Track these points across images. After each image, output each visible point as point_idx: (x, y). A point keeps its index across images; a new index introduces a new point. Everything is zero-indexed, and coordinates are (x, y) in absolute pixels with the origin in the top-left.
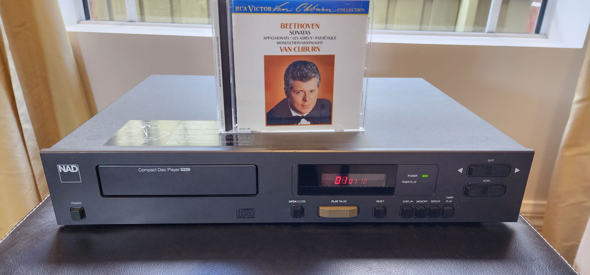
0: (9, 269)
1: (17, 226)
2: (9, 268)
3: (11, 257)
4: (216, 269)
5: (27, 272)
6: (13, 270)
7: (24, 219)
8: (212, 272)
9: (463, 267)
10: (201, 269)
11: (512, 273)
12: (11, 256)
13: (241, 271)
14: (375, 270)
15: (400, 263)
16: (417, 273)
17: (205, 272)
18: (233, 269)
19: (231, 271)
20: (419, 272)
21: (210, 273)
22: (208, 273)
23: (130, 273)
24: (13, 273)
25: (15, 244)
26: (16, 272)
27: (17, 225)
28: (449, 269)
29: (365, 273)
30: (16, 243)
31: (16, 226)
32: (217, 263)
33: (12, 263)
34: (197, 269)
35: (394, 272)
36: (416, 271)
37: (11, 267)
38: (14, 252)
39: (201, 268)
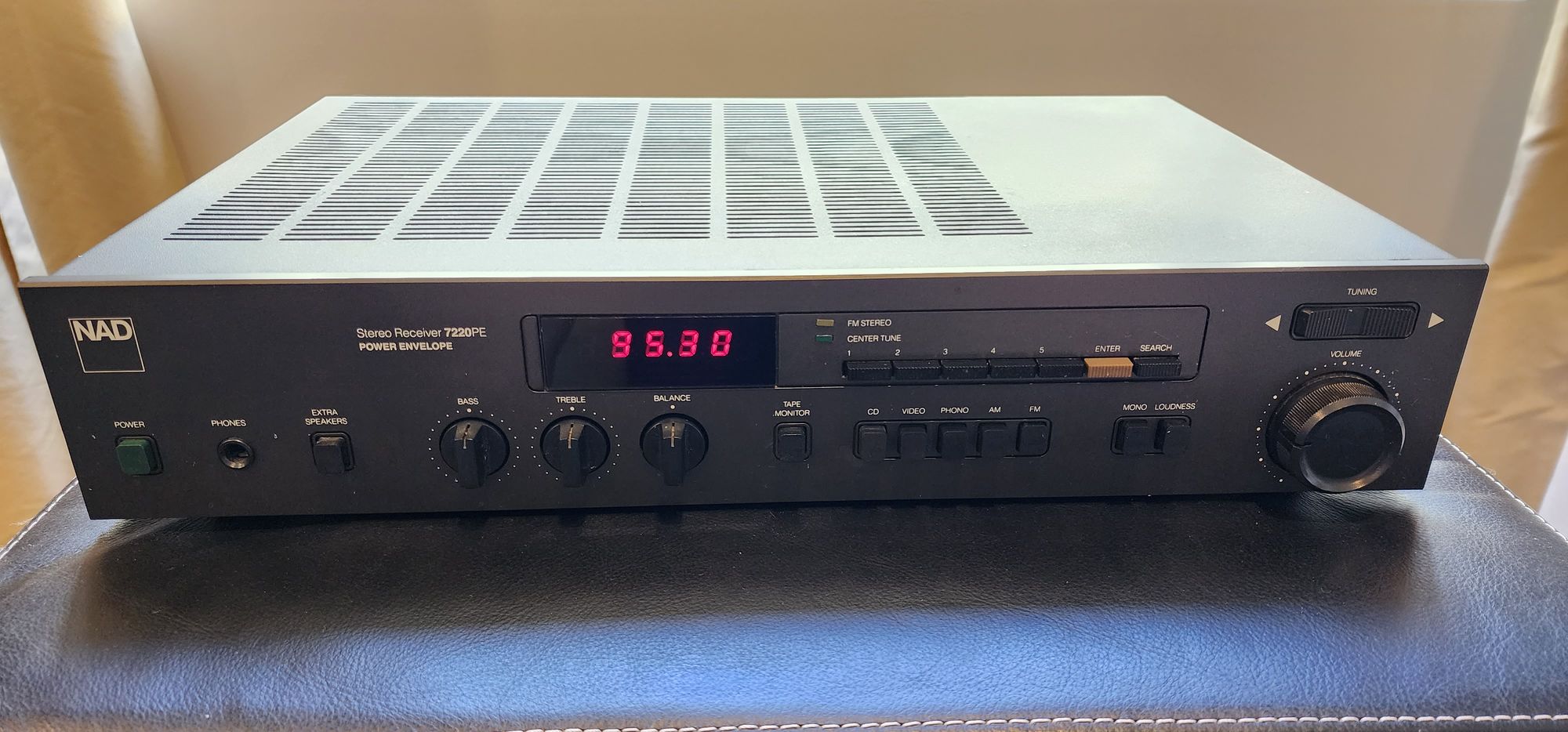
0: (7, 651)
1: (29, 528)
2: (7, 649)
3: (13, 617)
4: (620, 641)
5: (62, 660)
6: (20, 656)
7: (49, 509)
8: (608, 648)
9: (1343, 621)
10: (575, 641)
11: (1487, 636)
12: (13, 615)
13: (694, 645)
14: (1087, 636)
15: (1156, 611)
16: (1211, 640)
17: (587, 650)
18: (670, 640)
19: (664, 645)
20: (1216, 637)
21: (604, 653)
22: (597, 651)
23: (366, 657)
24: (19, 664)
25: (23, 581)
26: (28, 661)
27: (30, 524)
28: (1303, 628)
29: (1059, 644)
30: (27, 578)
31: (26, 528)
32: (622, 623)
33: (17, 636)
34: (562, 642)
35: (1142, 638)
36: (1209, 636)
37: (12, 647)
38: (20, 602)
39: (576, 638)
